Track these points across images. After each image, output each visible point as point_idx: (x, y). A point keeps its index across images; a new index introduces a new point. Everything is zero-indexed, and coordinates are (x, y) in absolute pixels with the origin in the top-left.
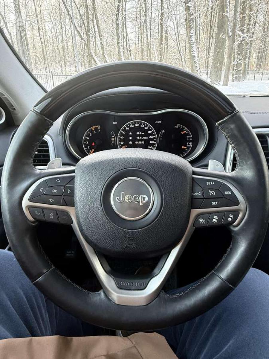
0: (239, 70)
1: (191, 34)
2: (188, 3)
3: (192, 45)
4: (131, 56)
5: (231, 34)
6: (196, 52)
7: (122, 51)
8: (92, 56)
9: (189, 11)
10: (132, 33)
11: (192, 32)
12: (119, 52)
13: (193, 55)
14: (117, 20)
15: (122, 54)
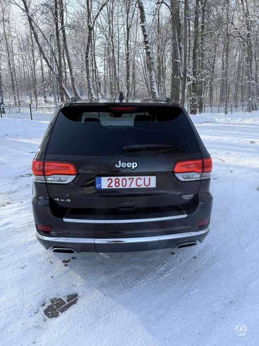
0: (194, 104)
1: (151, 74)
2: (148, 50)
3: (152, 83)
4: (100, 88)
5: (182, 76)
6: (156, 90)
7: (91, 84)
8: (63, 89)
9: (149, 56)
10: (101, 66)
11: (152, 72)
12: (89, 85)
13: (154, 91)
14: (87, 57)
15: (91, 87)
